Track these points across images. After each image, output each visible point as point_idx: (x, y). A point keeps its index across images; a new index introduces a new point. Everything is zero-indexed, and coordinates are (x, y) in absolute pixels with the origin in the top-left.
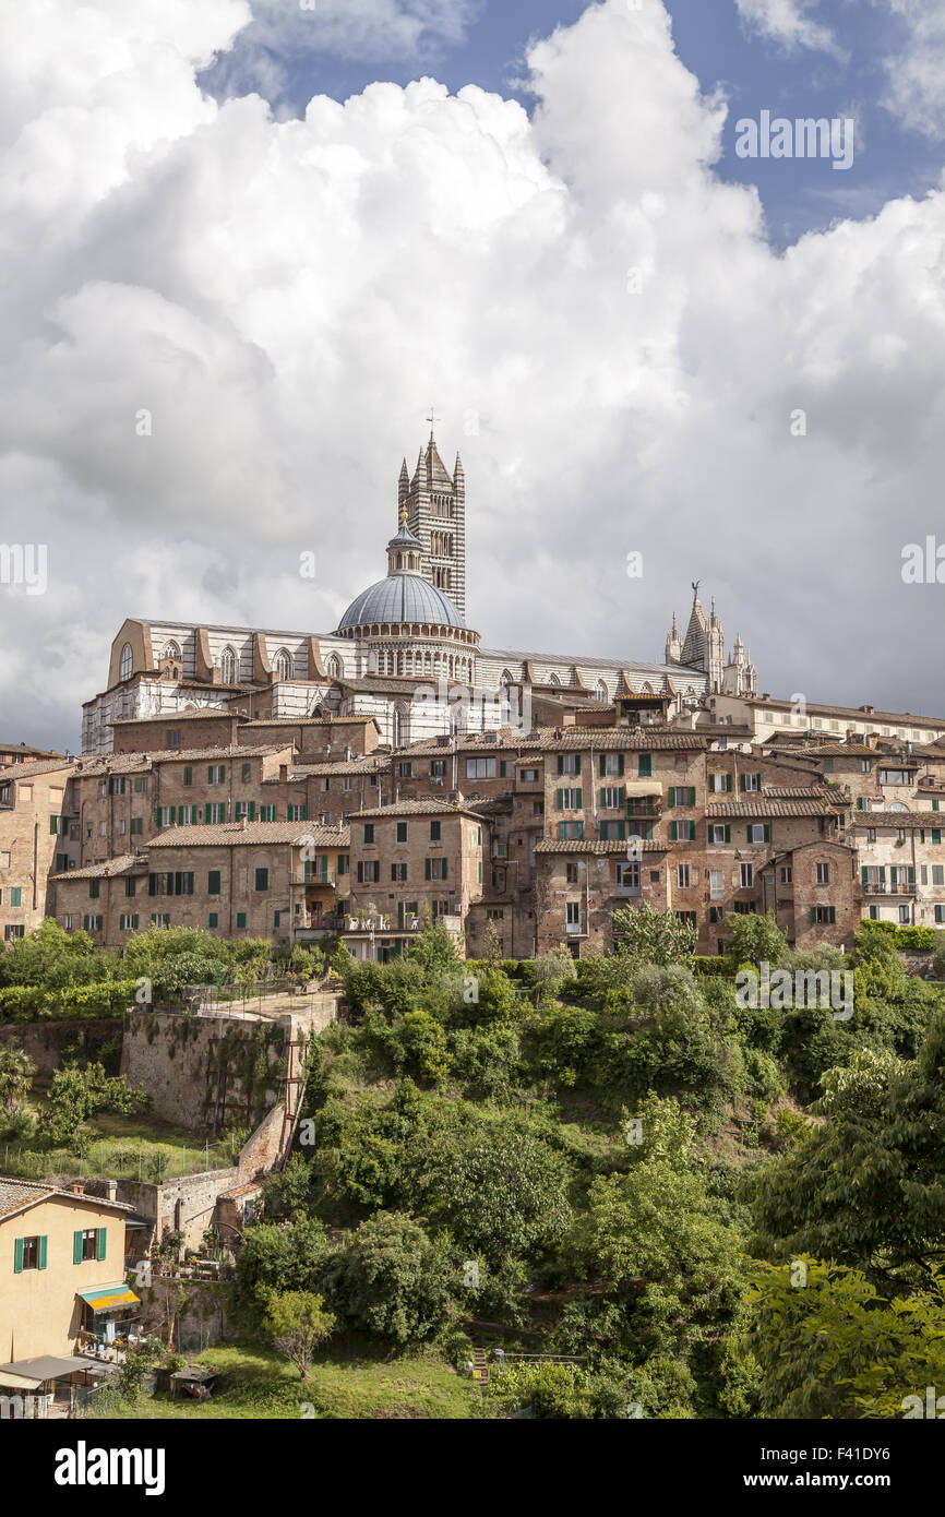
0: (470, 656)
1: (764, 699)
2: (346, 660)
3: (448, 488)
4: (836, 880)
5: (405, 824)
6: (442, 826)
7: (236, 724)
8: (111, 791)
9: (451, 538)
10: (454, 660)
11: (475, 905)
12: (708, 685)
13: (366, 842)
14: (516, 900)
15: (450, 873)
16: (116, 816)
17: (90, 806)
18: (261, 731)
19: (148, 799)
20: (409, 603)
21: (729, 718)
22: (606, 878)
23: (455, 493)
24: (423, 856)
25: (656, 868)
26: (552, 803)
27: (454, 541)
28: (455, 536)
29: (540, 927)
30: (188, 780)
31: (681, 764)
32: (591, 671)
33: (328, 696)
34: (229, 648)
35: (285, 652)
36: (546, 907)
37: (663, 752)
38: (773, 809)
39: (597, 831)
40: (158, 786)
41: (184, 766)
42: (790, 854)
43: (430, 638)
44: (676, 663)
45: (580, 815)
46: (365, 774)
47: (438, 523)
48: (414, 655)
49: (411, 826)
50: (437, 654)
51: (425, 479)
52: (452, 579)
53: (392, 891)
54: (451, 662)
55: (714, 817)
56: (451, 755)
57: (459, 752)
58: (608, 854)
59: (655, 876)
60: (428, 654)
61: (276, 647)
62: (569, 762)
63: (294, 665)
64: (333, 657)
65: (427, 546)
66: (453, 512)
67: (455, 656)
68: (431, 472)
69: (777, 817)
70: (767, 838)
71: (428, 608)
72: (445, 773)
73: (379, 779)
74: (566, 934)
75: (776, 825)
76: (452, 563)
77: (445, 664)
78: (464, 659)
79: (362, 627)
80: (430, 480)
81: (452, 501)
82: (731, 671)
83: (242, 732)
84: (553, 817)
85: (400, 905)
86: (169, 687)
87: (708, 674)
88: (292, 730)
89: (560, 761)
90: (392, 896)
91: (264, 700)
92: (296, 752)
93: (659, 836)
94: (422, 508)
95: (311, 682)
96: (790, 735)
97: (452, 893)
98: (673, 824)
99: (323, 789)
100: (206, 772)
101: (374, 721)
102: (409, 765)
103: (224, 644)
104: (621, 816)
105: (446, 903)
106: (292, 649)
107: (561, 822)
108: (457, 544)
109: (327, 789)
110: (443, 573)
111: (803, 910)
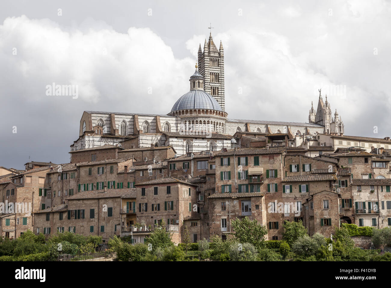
0: (222, 122)
1: (341, 135)
2: (172, 125)
3: (217, 55)
4: (332, 207)
5: (157, 188)
6: (171, 188)
7: (117, 150)
8: (62, 178)
9: (219, 75)
10: (216, 123)
11: (186, 220)
12: (325, 131)
13: (142, 195)
14: (202, 218)
15: (174, 207)
16: (64, 188)
17: (55, 184)
18: (127, 153)
19: (75, 181)
20: (197, 101)
21: (325, 143)
22: (238, 208)
23: (220, 56)
24: (164, 201)
25: (258, 204)
26: (218, 178)
28: (220, 74)
29: (211, 229)
30: (90, 173)
31: (271, 160)
32: (274, 126)
33: (161, 140)
34: (124, 121)
35: (146, 122)
36: (213, 220)
37: (263, 155)
38: (311, 178)
39: (237, 189)
40: (79, 176)
41: (89, 167)
42: (312, 196)
43: (205, 115)
44: (313, 123)
45: (230, 182)
46: (157, 169)
47: (213, 69)
48: (199, 122)
49: (160, 188)
50: (208, 121)
51: (207, 52)
52: (219, 91)
53: (152, 215)
54: (214, 124)
55: (285, 182)
56: (190, 160)
57: (194, 159)
58: (238, 198)
59: (257, 207)
60: (204, 121)
61: (143, 121)
62: (225, 161)
63: (151, 128)
64: (167, 124)
65: (208, 79)
66: (219, 65)
67: (216, 122)
68: (210, 49)
69: (311, 181)
70: (308, 190)
71: (204, 103)
72: (189, 167)
73: (163, 170)
74: (221, 232)
75: (311, 185)
76: (219, 85)
77: (212, 125)
78: (220, 123)
79: (178, 111)
80: (209, 52)
81: (219, 60)
82: (333, 125)
83: (120, 154)
84: (219, 184)
85: (155, 221)
86: (97, 138)
87: (324, 126)
88: (139, 153)
89: (222, 160)
90: (152, 217)
91: (135, 141)
92: (134, 161)
93: (262, 190)
94: (206, 63)
95: (153, 134)
96: (343, 149)
97: (175, 215)
98: (269, 185)
99: (141, 175)
100: (97, 170)
101: (173, 148)
102: (175, 165)
103: (121, 120)
104: (247, 182)
105: (173, 219)
106: (150, 121)
107: (222, 186)
108: (221, 77)
109: (143, 175)
110: (215, 89)
111: (318, 220)
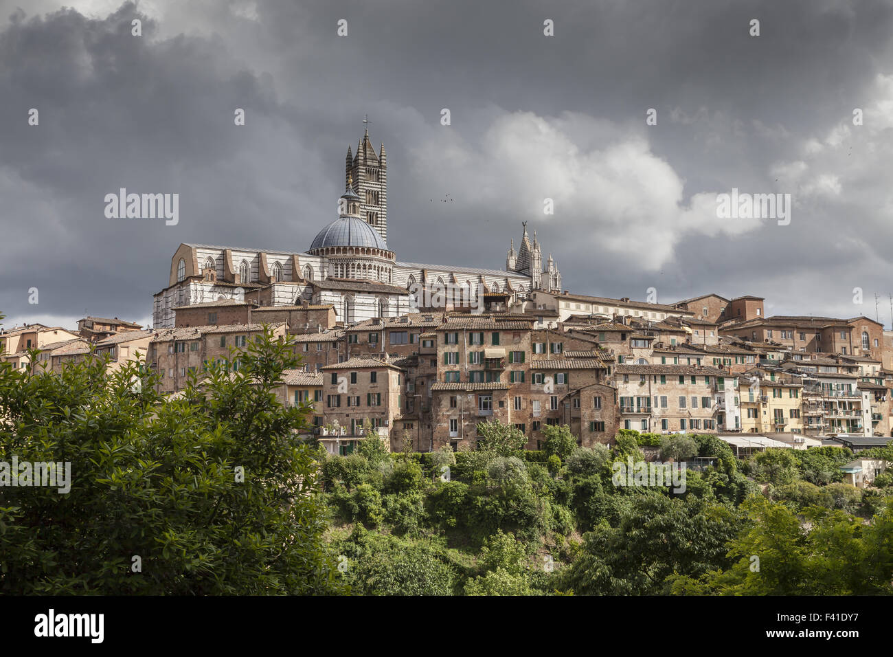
0: (389, 266)
1: (565, 294)
2: (315, 269)
3: (376, 164)
4: (605, 406)
5: (356, 373)
6: (377, 374)
7: (250, 309)
8: (176, 351)
9: (378, 194)
10: (380, 269)
11: (397, 420)
12: (532, 283)
13: (332, 383)
14: (421, 417)
15: (382, 402)
16: (179, 366)
17: (163, 359)
18: (266, 313)
19: (199, 356)
20: (353, 234)
21: (544, 305)
22: (473, 404)
23: (381, 167)
24: (366, 392)
25: (502, 399)
26: (441, 361)
27: (380, 196)
28: (380, 193)
29: (435, 434)
30: (223, 344)
31: (517, 338)
32: (461, 275)
33: (305, 292)
34: (244, 261)
35: (278, 264)
36: (438, 422)
37: (506, 331)
38: (569, 364)
39: (467, 377)
40: (204, 348)
41: (221, 336)
42: (579, 391)
43: (366, 256)
44: (513, 270)
45: (457, 368)
46: (330, 341)
47: (370, 185)
48: (356, 266)
49: (359, 374)
50: (370, 266)
51: (362, 158)
52: (379, 219)
53: (348, 413)
54: (378, 271)
55: (535, 369)
56: (381, 331)
57: (386, 329)
58: (474, 391)
59: (501, 404)
60: (364, 265)
61: (273, 261)
62: (452, 337)
63: (284, 272)
64: (307, 267)
65: (363, 199)
66: (379, 179)
67: (381, 266)
68: (366, 154)
69: (571, 369)
70: (566, 381)
71: (364, 238)
72: (377, 340)
73: (338, 344)
74: (449, 437)
75: (571, 374)
76: (378, 209)
77: (375, 271)
78: (386, 269)
79: (324, 249)
80: (365, 159)
81: (379, 171)
82: (545, 275)
83: (254, 314)
84: (442, 369)
85: (353, 420)
86: (208, 286)
87: (532, 277)
88: (284, 313)
89: (446, 335)
90: (348, 416)
91: (266, 293)
92: (288, 327)
93: (503, 381)
94: (361, 176)
95: (295, 283)
96: (580, 317)
97: (383, 413)
98: (512, 373)
99: (305, 350)
100: (234, 340)
101: (334, 308)
102: (356, 336)
103: (241, 259)
104: (482, 368)
105: (380, 420)
106: (283, 262)
107: (446, 372)
108: (381, 198)
109: (307, 350)
110: (373, 215)
111: (586, 423)
